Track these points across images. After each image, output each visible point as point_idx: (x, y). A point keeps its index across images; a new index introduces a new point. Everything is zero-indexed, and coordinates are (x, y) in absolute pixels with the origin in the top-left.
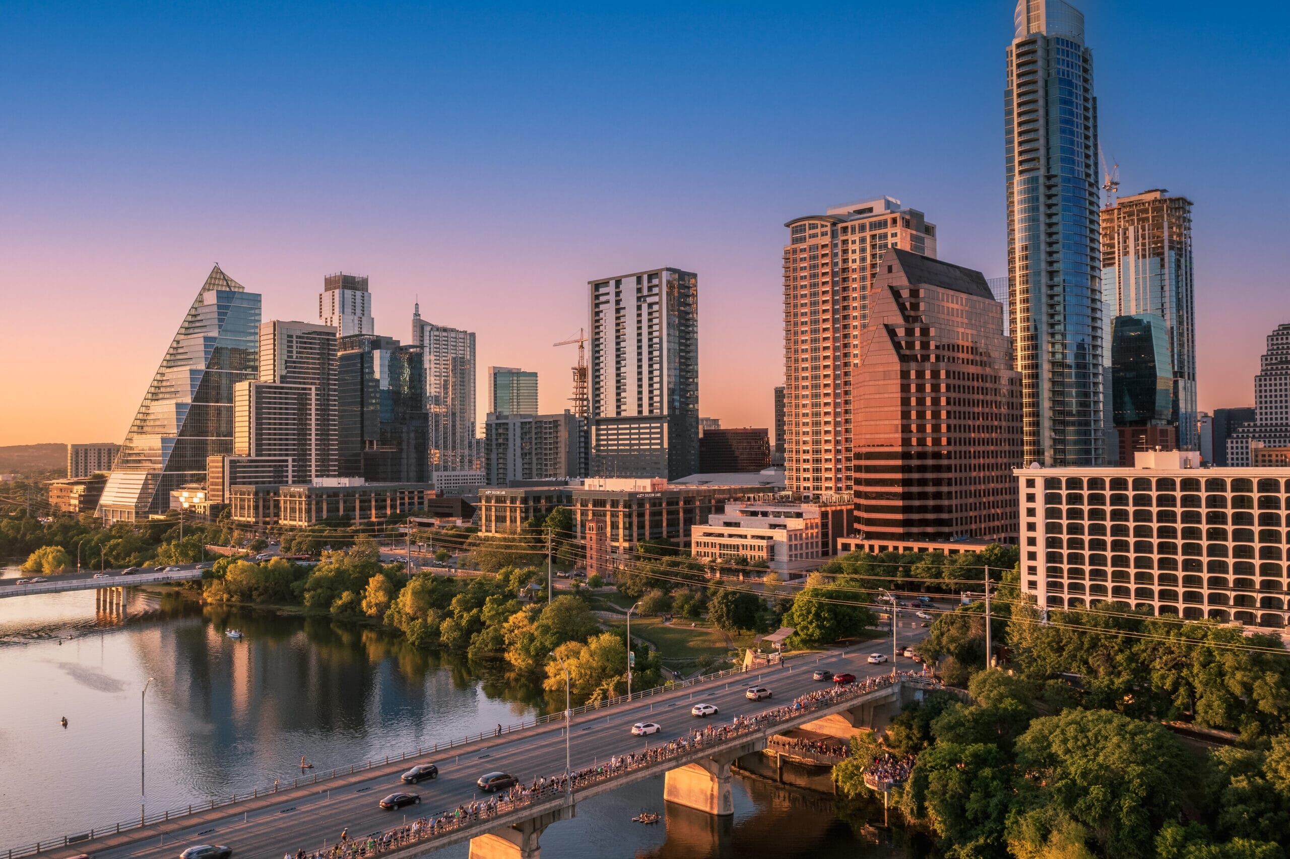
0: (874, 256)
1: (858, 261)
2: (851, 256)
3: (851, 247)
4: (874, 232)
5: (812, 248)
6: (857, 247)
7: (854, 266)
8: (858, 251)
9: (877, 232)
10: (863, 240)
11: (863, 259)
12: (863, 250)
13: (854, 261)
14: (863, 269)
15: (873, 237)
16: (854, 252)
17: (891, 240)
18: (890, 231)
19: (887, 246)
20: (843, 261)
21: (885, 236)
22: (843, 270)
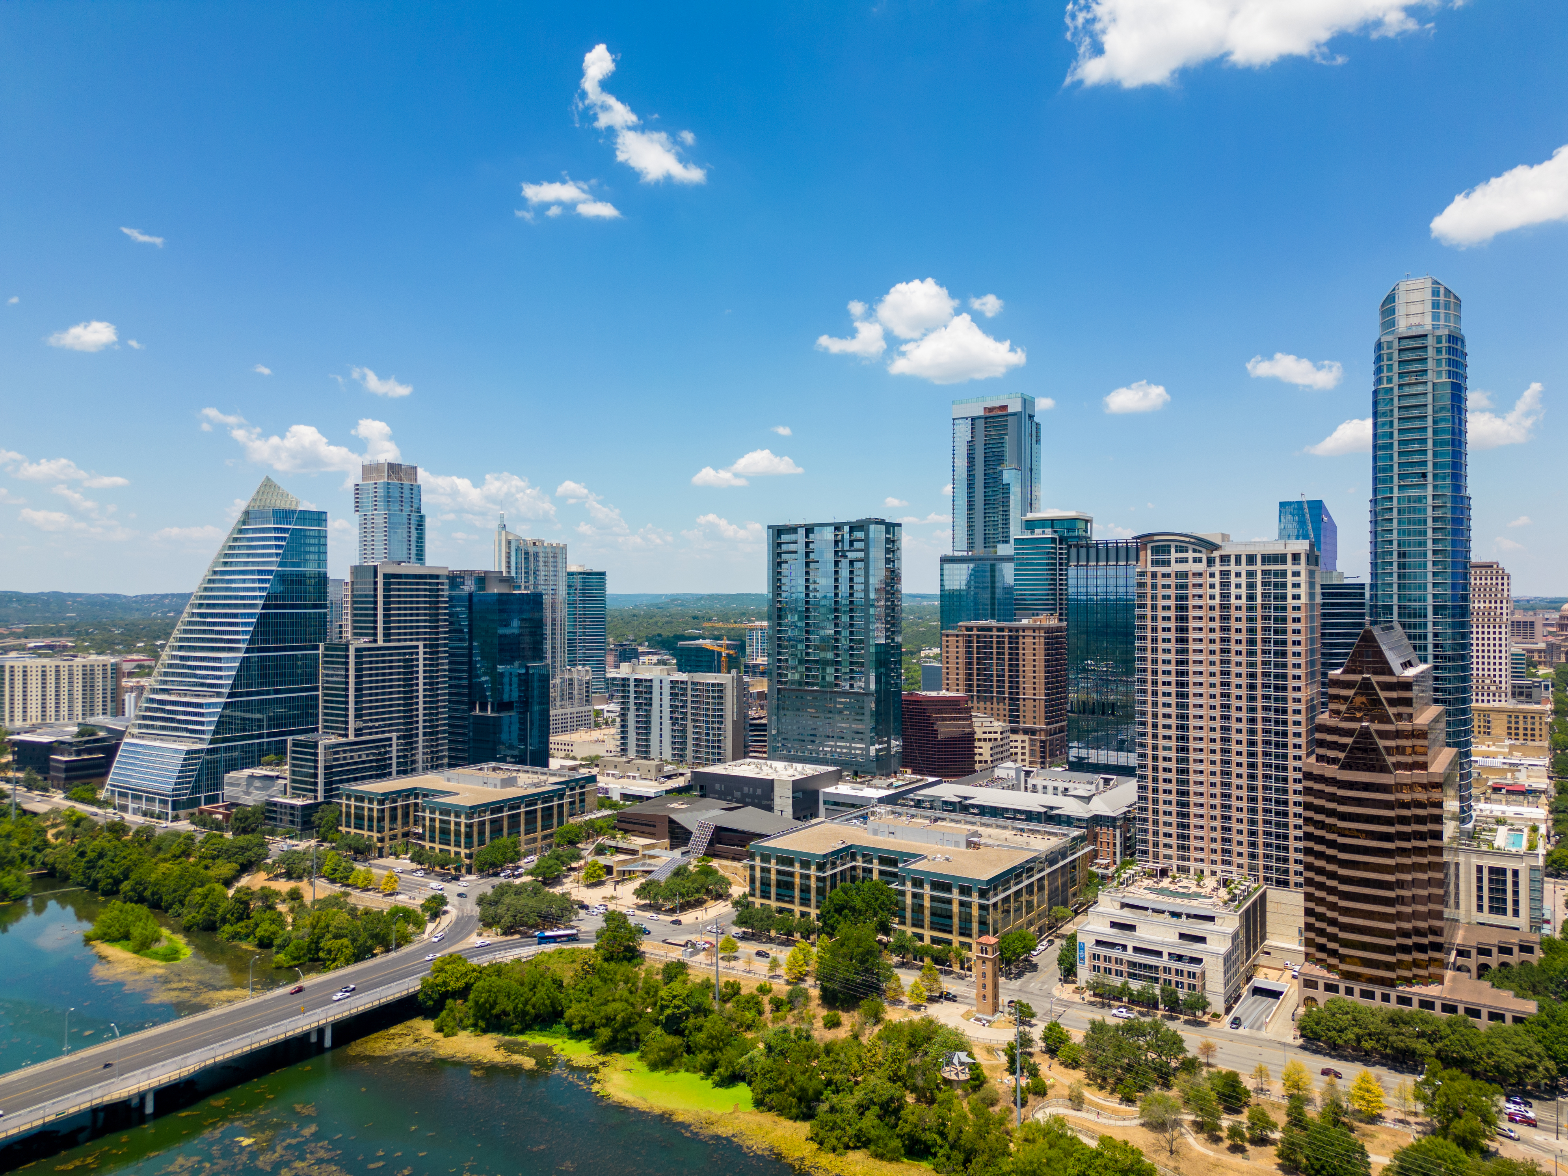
0: (1266, 595)
1: (1244, 598)
2: (1233, 591)
4: (1267, 567)
5: (1182, 575)
6: (1243, 580)
7: (1238, 603)
8: (1244, 586)
9: (1272, 568)
10: (1251, 574)
11: (1251, 597)
12: (1251, 586)
13: (1238, 597)
14: (1251, 608)
15: (1265, 573)
16: (1238, 586)
17: (1290, 580)
18: (1289, 567)
19: (1284, 586)
20: (1223, 596)
21: (1284, 574)
22: (1222, 606)
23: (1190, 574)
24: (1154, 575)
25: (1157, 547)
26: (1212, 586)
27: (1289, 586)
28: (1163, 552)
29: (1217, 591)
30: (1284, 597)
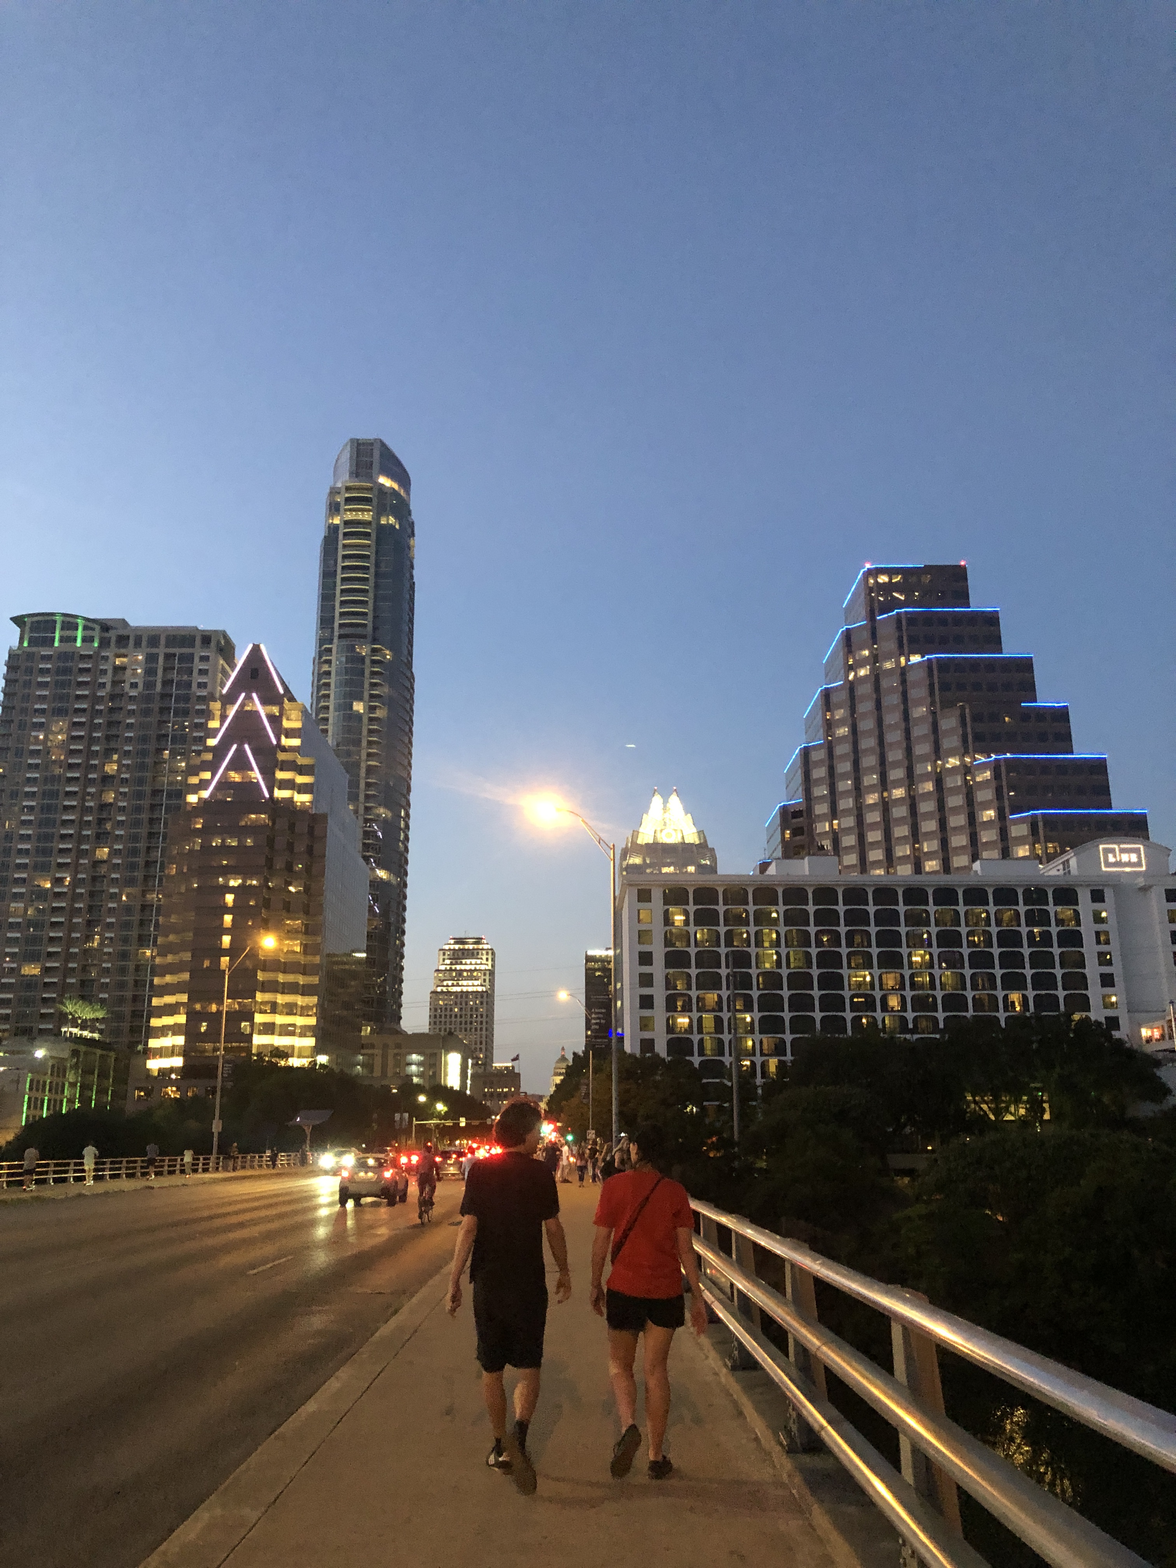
0: (167, 683)
1: (141, 686)
2: (128, 678)
3: (130, 665)
4: (171, 650)
5: (66, 656)
6: (142, 666)
7: (133, 693)
8: (142, 672)
9: (177, 651)
10: (152, 658)
11: (149, 685)
12: (150, 672)
13: (134, 685)
14: (148, 698)
15: (169, 657)
16: (135, 672)
17: (198, 665)
18: (199, 652)
19: (190, 672)
20: (115, 683)
21: (190, 658)
22: (113, 697)
23: (76, 657)
24: (30, 656)
25: (37, 622)
26: (104, 672)
27: (195, 672)
28: (46, 630)
29: (107, 679)
30: (189, 685)
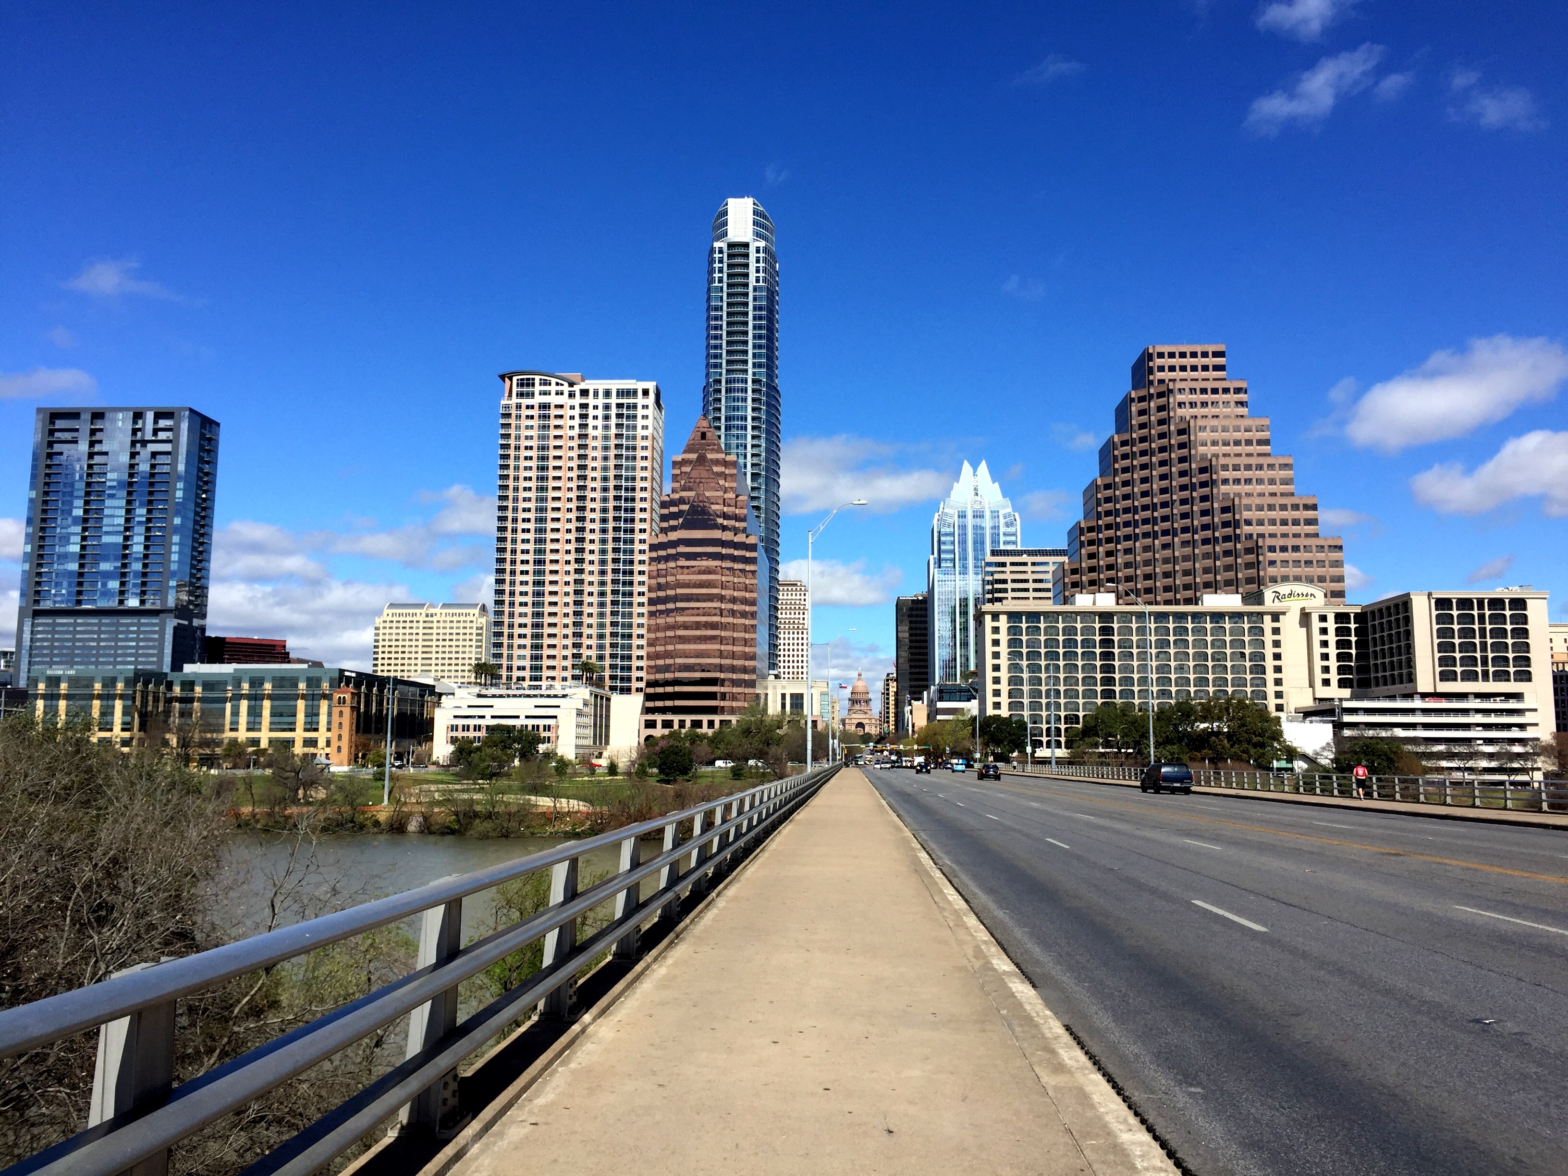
1: (600, 428)
2: (591, 422)
3: (591, 412)
5: (544, 406)
6: (600, 412)
7: (595, 433)
8: (600, 418)
10: (607, 407)
11: (606, 427)
12: (607, 418)
13: (595, 428)
14: (606, 438)
15: (619, 405)
16: (595, 418)
17: (640, 412)
19: (635, 417)
20: (581, 426)
22: (581, 436)
23: (552, 406)
24: (518, 407)
26: (572, 417)
27: (639, 417)
28: (528, 385)
30: (635, 428)
